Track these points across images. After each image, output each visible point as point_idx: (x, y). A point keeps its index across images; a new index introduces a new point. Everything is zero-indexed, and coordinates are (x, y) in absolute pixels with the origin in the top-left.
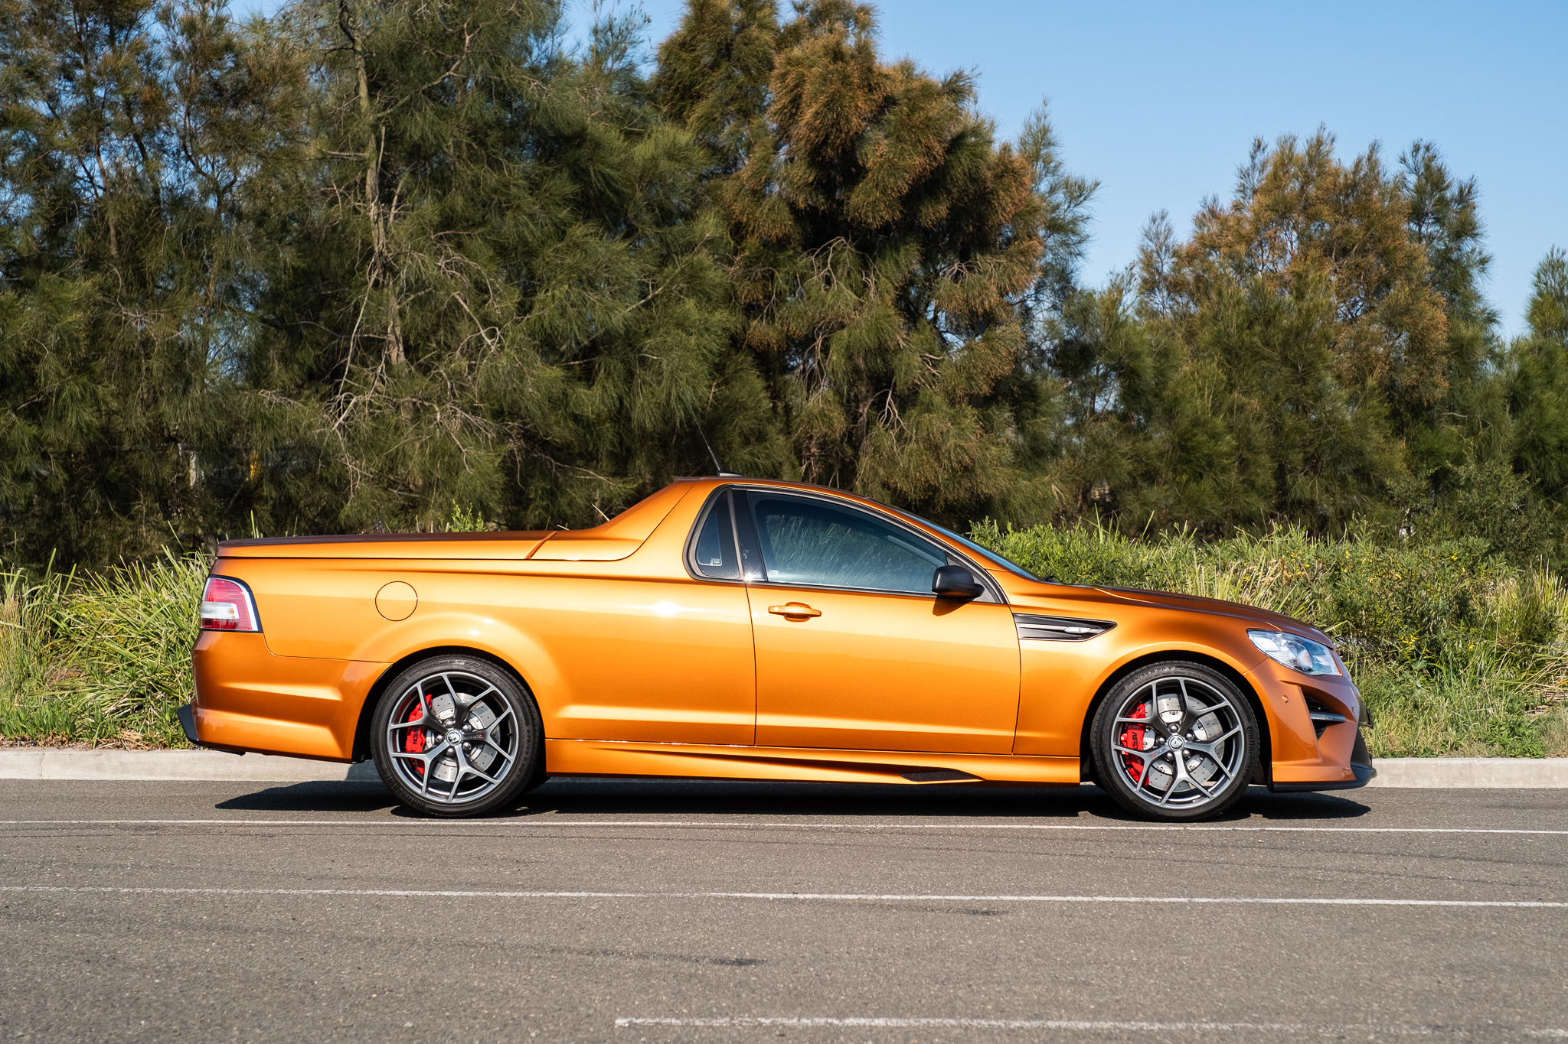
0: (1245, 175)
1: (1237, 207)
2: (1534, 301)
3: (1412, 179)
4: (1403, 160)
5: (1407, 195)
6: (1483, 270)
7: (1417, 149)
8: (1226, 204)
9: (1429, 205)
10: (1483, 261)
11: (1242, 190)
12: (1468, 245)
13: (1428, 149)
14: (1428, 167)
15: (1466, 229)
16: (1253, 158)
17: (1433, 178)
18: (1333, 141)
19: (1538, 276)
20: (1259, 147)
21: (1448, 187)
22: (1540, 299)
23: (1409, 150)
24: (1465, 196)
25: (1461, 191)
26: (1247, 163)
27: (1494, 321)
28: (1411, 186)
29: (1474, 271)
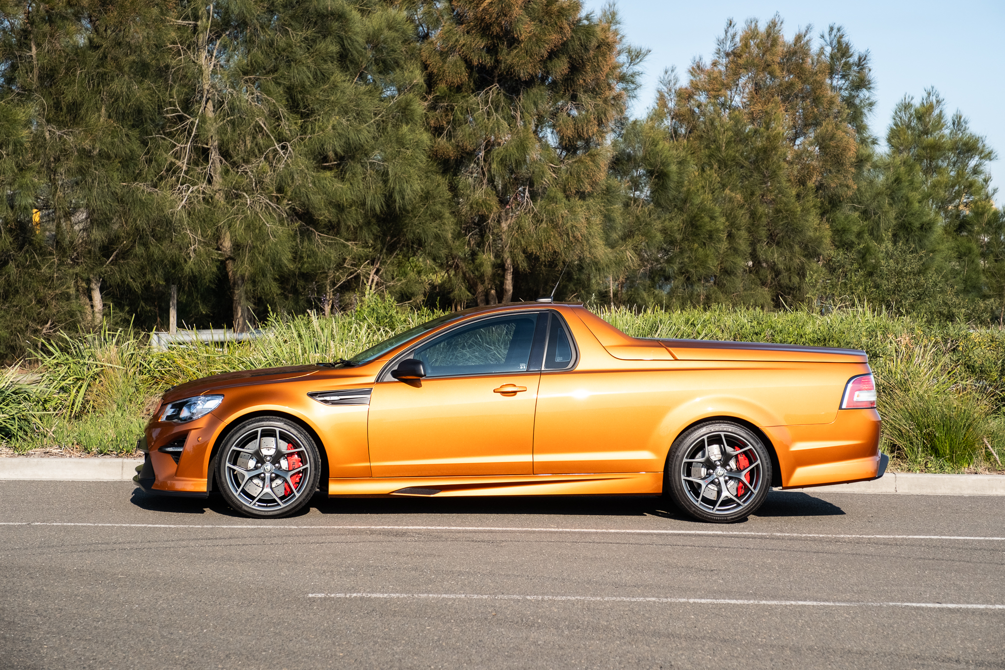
0: (721, 42)
1: (715, 64)
2: (892, 130)
3: (828, 50)
4: (822, 37)
5: (826, 58)
6: (870, 110)
7: (832, 29)
8: (707, 62)
9: (839, 66)
10: (871, 104)
11: (718, 52)
12: (864, 93)
13: (839, 30)
14: (839, 42)
15: (862, 83)
16: (726, 32)
17: (842, 50)
18: (782, 23)
19: (896, 113)
20: (730, 24)
21: (852, 55)
22: (895, 127)
23: (827, 30)
24: (861, 62)
25: (860, 59)
26: (722, 36)
27: (877, 144)
28: (828, 54)
29: (865, 111)
